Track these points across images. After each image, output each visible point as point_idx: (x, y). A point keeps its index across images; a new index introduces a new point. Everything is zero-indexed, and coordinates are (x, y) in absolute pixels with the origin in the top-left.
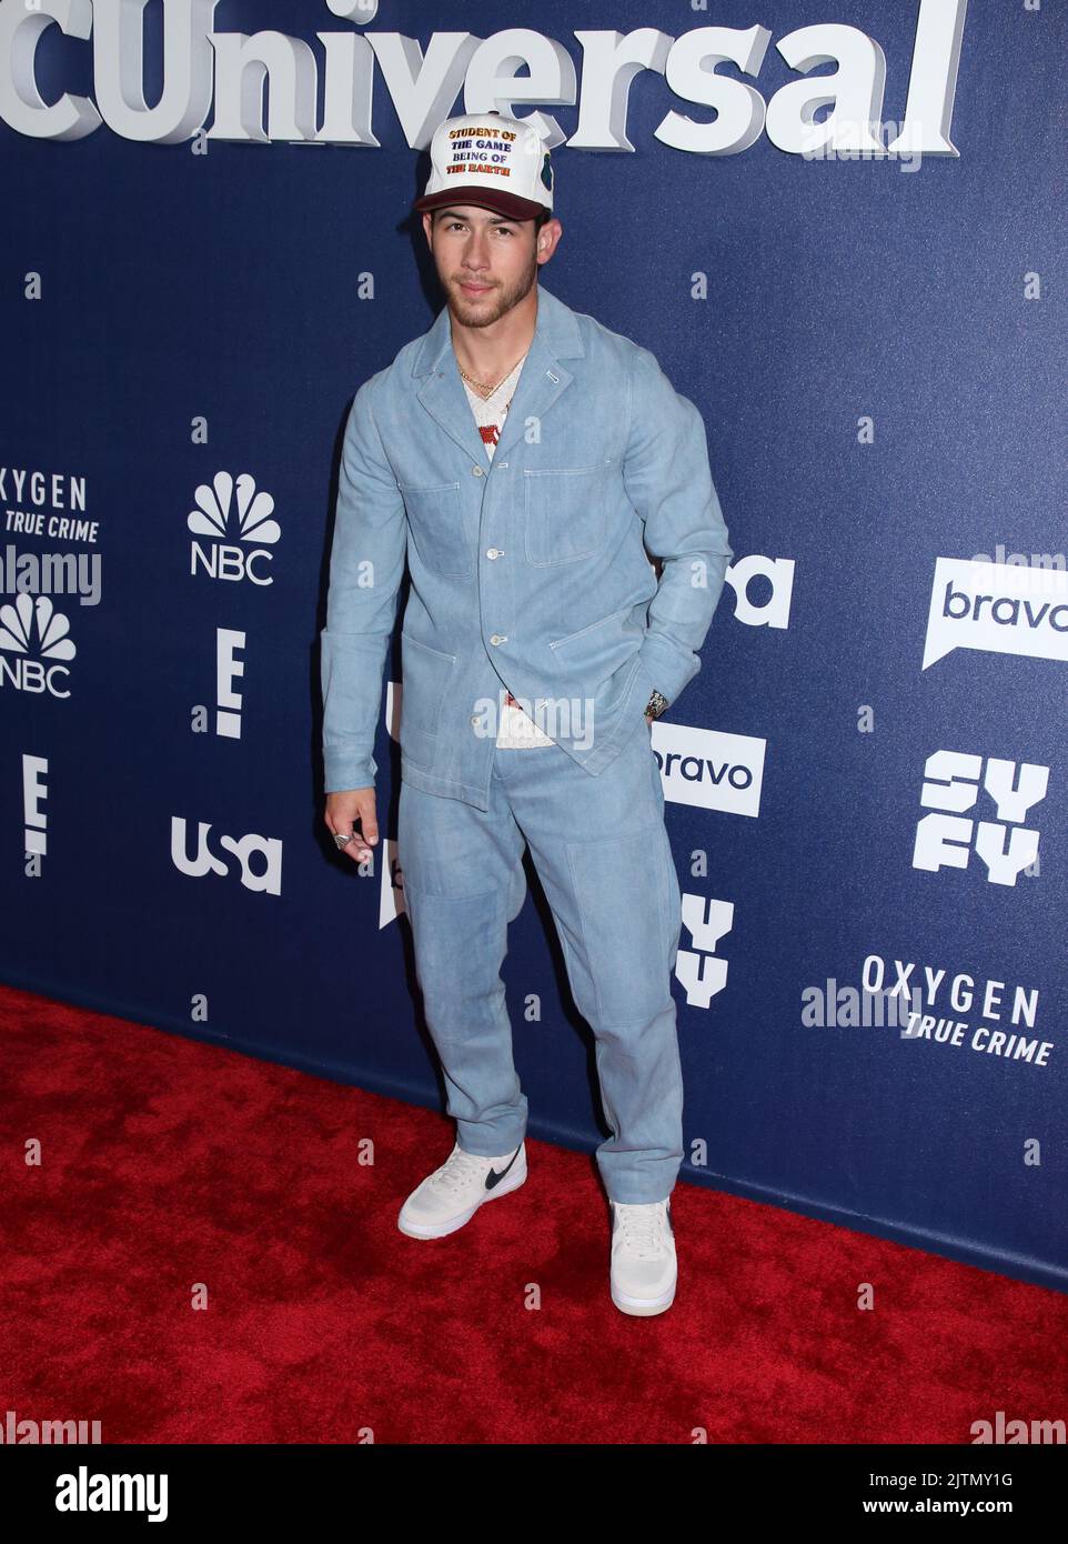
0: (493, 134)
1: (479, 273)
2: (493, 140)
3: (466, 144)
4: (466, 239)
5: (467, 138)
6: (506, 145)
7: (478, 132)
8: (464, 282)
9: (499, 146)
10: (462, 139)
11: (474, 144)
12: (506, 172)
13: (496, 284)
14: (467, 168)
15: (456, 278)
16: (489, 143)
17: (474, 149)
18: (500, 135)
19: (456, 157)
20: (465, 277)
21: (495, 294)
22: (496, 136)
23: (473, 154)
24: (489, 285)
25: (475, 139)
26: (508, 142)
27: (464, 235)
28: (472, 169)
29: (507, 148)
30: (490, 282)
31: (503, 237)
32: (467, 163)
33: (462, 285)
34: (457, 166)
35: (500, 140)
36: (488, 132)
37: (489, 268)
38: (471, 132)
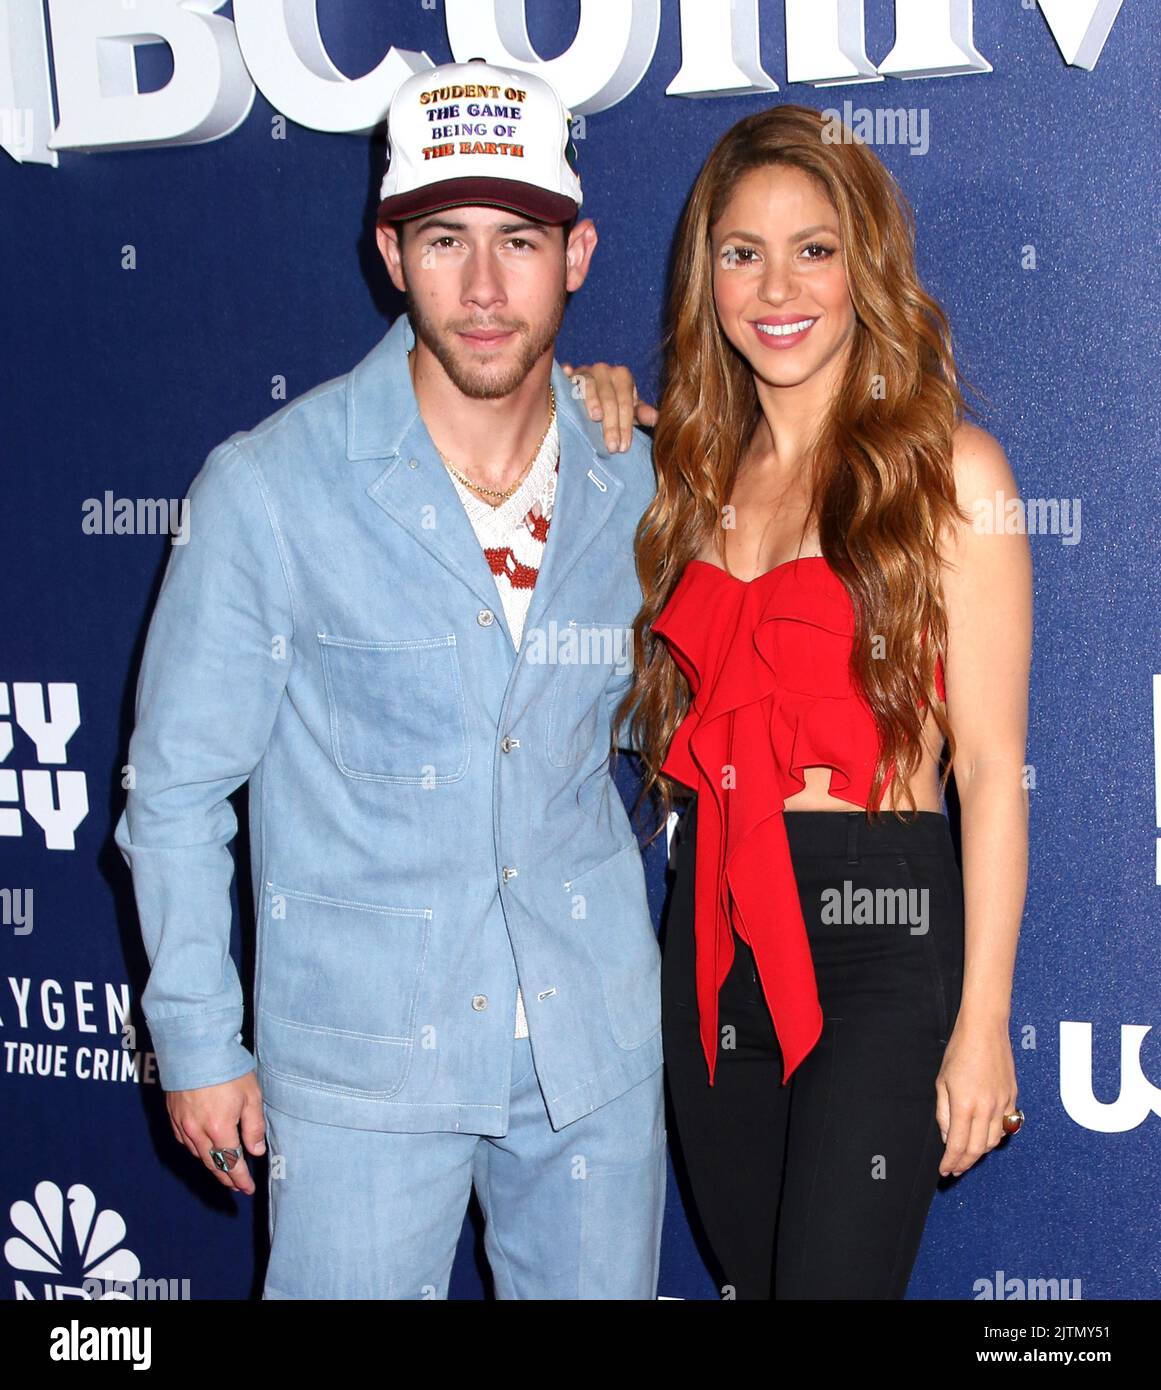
0: (490, 93)
1: (491, 310)
2: (492, 103)
3: (451, 112)
4: (462, 261)
5: (450, 102)
6: (513, 110)
7: (467, 92)
8: (471, 329)
9: (501, 111)
10: (442, 104)
11: (463, 111)
12: (518, 151)
13: (520, 325)
14: (457, 149)
15: (452, 324)
16: (487, 107)
17: (464, 118)
18: (501, 94)
19: (437, 134)
20: (471, 320)
21: (518, 343)
22: (495, 96)
23: (464, 126)
24: (508, 329)
25: (463, 103)
26: (515, 103)
27: (459, 255)
28: (466, 149)
29: (515, 112)
30: (510, 323)
31: (519, 255)
32: (455, 141)
33: (462, 333)
34: (439, 146)
35: (503, 102)
36: (483, 91)
37: (505, 301)
38: (456, 93)
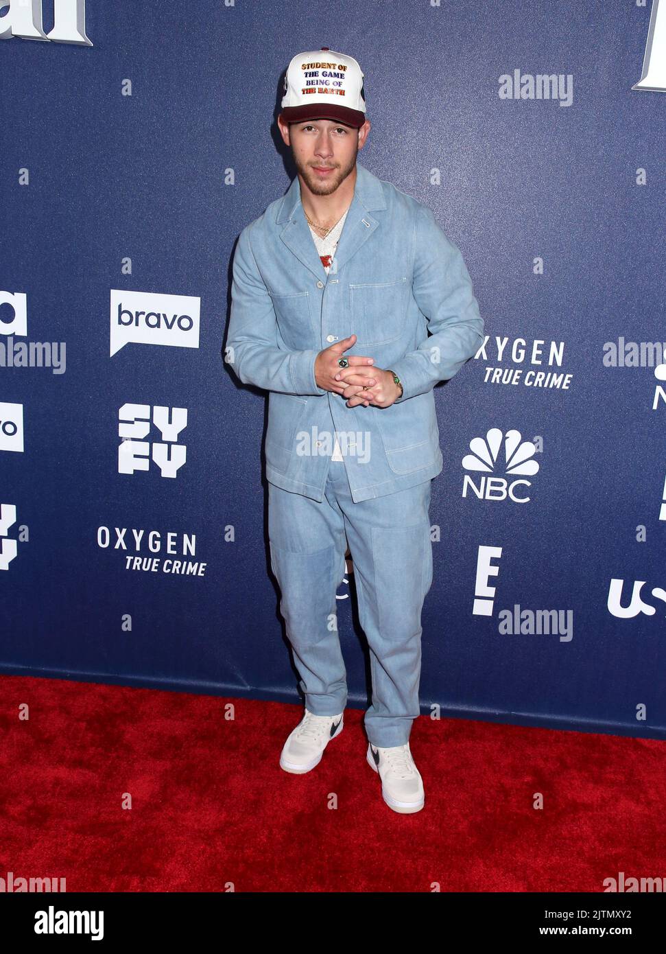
0: (332, 66)
1: (326, 160)
2: (333, 71)
3: (314, 74)
4: (316, 137)
5: (315, 70)
7: (322, 66)
8: (317, 166)
9: (336, 75)
10: (311, 70)
11: (320, 74)
12: (342, 93)
13: (337, 166)
14: (317, 90)
15: (310, 163)
16: (331, 73)
17: (321, 77)
18: (337, 67)
19: (308, 83)
20: (317, 162)
21: (336, 172)
22: (334, 68)
23: (320, 81)
24: (333, 167)
25: (320, 70)
26: (342, 72)
27: (315, 134)
28: (321, 91)
29: (342, 76)
30: (333, 165)
31: (339, 135)
32: (317, 87)
33: (314, 168)
34: (310, 89)
35: (337, 71)
36: (329, 66)
37: (332, 156)
38: (318, 66)
